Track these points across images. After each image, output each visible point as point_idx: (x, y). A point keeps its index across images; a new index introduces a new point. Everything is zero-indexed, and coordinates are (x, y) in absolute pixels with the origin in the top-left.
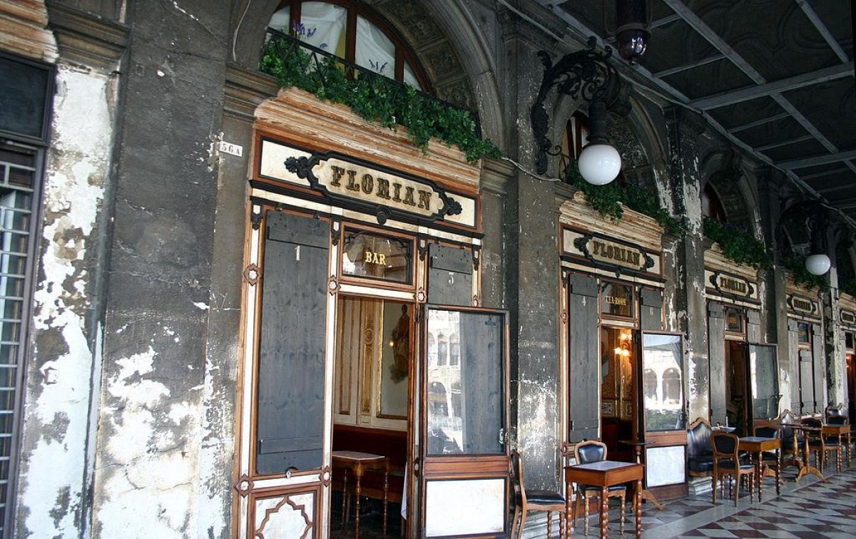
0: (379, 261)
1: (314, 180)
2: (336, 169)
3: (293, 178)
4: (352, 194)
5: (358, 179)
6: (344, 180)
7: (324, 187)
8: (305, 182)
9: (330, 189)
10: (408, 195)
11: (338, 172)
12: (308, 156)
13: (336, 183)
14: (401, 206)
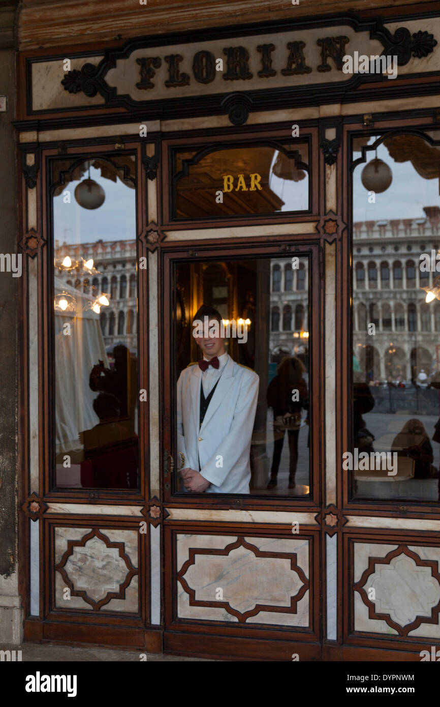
0: (248, 186)
1: (110, 93)
2: (142, 62)
3: (79, 99)
4: (177, 92)
5: (186, 67)
6: (161, 75)
7: (127, 97)
8: (99, 100)
9: (139, 96)
10: (291, 59)
11: (147, 67)
12: (96, 60)
13: (145, 83)
14: (278, 82)
